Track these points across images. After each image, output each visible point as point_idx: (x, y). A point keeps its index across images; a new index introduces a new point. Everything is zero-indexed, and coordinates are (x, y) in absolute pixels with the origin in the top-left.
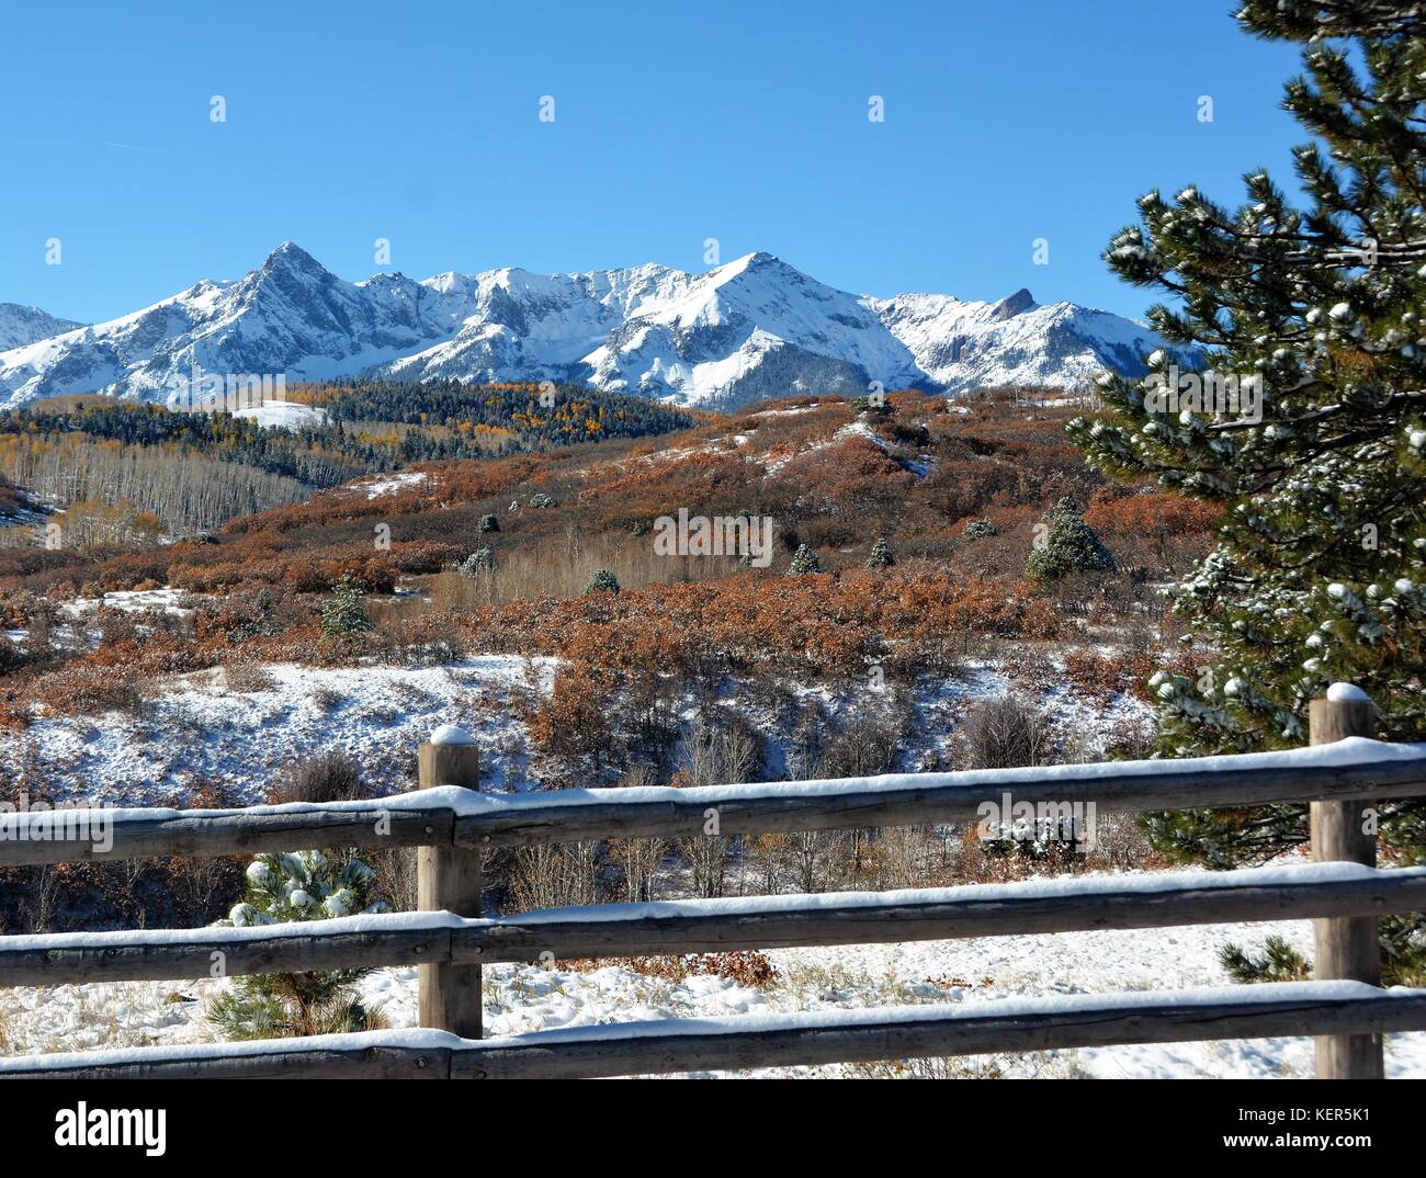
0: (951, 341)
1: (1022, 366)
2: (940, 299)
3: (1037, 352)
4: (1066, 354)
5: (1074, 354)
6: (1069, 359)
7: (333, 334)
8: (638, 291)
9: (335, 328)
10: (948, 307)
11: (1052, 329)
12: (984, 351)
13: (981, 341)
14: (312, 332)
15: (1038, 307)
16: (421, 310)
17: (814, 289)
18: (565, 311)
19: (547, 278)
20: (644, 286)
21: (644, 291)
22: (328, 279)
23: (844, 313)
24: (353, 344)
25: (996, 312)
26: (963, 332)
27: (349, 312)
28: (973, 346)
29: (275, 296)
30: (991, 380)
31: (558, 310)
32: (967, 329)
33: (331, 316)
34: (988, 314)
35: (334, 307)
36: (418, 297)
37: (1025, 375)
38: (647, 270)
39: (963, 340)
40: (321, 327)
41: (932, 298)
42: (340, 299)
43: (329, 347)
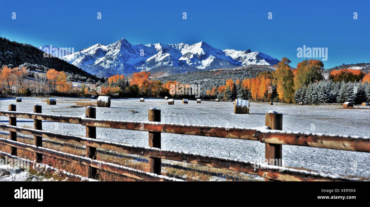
0: (238, 57)
1: (253, 62)
2: (233, 50)
3: (255, 59)
4: (260, 60)
5: (261, 60)
6: (261, 61)
7: (133, 54)
8: (181, 47)
9: (133, 53)
10: (235, 51)
11: (256, 56)
12: (244, 59)
13: (243, 57)
14: (130, 54)
15: (251, 52)
16: (147, 50)
17: (212, 48)
18: (169, 51)
19: (165, 45)
20: (182, 47)
21: (182, 48)
22: (130, 45)
23: (218, 52)
24: (137, 56)
25: (244, 53)
26: (239, 56)
27: (135, 51)
28: (242, 58)
29: (123, 47)
30: (248, 64)
31: (168, 51)
32: (240, 55)
33: (132, 51)
34: (243, 53)
35: (132, 50)
36: (145, 48)
37: (254, 63)
38: (182, 44)
39: (240, 57)
40: (131, 53)
41: (232, 50)
42: (133, 48)
43: (133, 56)
